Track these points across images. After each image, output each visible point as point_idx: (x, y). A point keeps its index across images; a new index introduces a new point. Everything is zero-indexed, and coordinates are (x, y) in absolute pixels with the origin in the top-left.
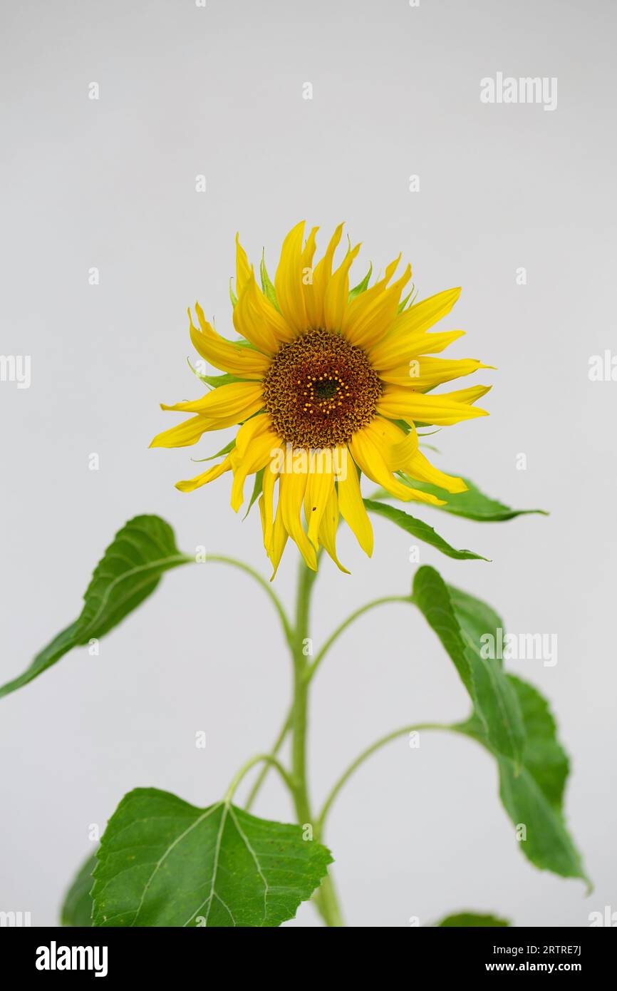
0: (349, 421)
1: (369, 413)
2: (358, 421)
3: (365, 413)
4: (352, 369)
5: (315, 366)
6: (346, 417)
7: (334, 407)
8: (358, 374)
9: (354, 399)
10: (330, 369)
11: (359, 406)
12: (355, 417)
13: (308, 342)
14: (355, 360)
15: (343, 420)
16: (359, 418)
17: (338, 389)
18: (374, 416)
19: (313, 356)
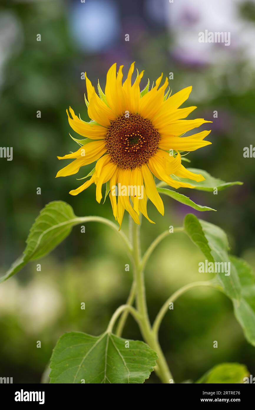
0: (147, 154)
1: (155, 149)
2: (151, 153)
3: (154, 149)
4: (145, 129)
5: (128, 130)
6: (145, 152)
7: (139, 148)
8: (148, 131)
9: (148, 143)
10: (135, 130)
11: (150, 146)
12: (149, 151)
13: (124, 119)
14: (146, 125)
15: (144, 153)
16: (151, 151)
17: (140, 139)
18: (158, 150)
19: (127, 125)
